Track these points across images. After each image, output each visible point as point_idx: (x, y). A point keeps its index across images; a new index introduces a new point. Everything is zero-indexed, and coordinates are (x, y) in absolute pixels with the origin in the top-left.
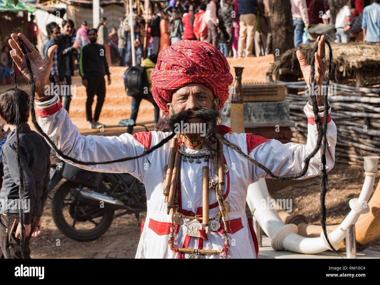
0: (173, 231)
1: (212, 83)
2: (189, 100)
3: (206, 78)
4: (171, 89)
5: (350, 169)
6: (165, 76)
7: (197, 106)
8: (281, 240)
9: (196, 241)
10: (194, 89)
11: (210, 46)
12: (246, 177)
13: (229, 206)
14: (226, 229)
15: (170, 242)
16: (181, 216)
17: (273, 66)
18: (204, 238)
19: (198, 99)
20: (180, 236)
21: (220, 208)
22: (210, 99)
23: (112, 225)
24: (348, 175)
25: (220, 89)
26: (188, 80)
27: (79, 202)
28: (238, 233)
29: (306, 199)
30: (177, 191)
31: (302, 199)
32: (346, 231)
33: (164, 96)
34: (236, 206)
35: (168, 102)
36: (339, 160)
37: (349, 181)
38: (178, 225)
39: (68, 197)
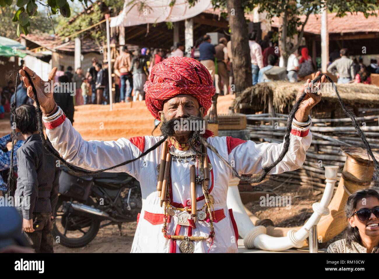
0: (166, 221)
1: (199, 94)
2: (178, 109)
3: (194, 90)
4: (163, 99)
5: (301, 189)
6: (158, 87)
7: (186, 114)
8: (252, 239)
9: (186, 229)
10: (183, 99)
11: (197, 62)
12: (227, 173)
13: (214, 199)
14: (211, 218)
15: (163, 231)
16: (173, 208)
17: (234, 101)
18: (193, 227)
19: (186, 108)
20: (172, 225)
21: (206, 200)
22: (196, 108)
23: (98, 235)
24: (300, 193)
25: (205, 99)
26: (178, 91)
27: (70, 214)
28: (221, 222)
29: (265, 213)
30: (169, 187)
31: (261, 213)
32: (309, 230)
33: (156, 105)
34: (219, 199)
35: (159, 110)
36: (292, 181)
37: (301, 198)
38: (170, 216)
39: (60, 209)
